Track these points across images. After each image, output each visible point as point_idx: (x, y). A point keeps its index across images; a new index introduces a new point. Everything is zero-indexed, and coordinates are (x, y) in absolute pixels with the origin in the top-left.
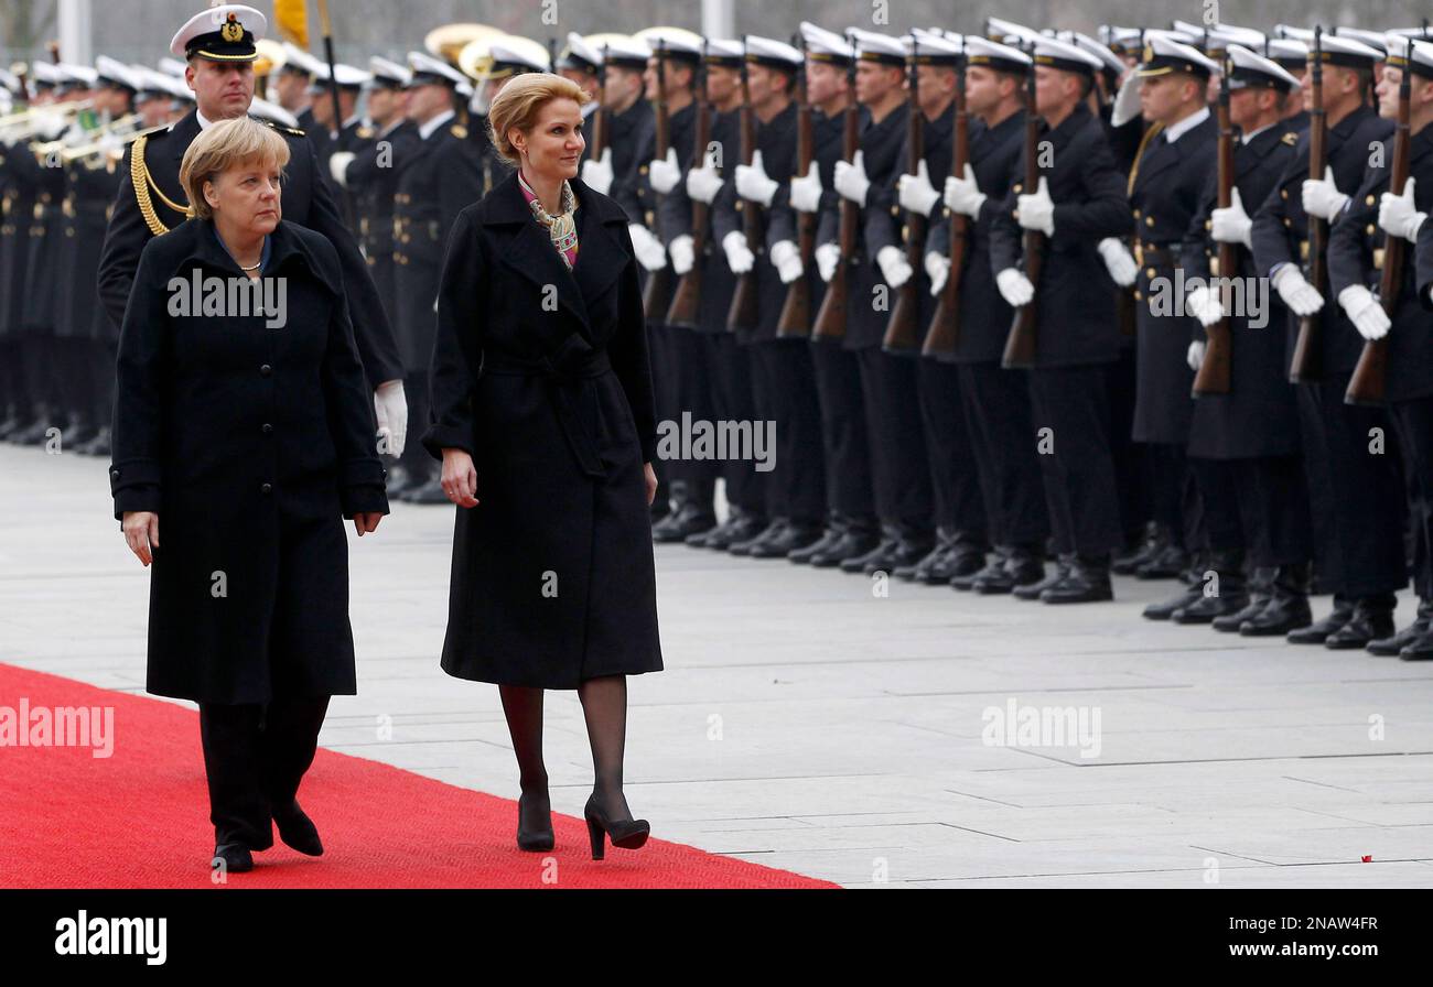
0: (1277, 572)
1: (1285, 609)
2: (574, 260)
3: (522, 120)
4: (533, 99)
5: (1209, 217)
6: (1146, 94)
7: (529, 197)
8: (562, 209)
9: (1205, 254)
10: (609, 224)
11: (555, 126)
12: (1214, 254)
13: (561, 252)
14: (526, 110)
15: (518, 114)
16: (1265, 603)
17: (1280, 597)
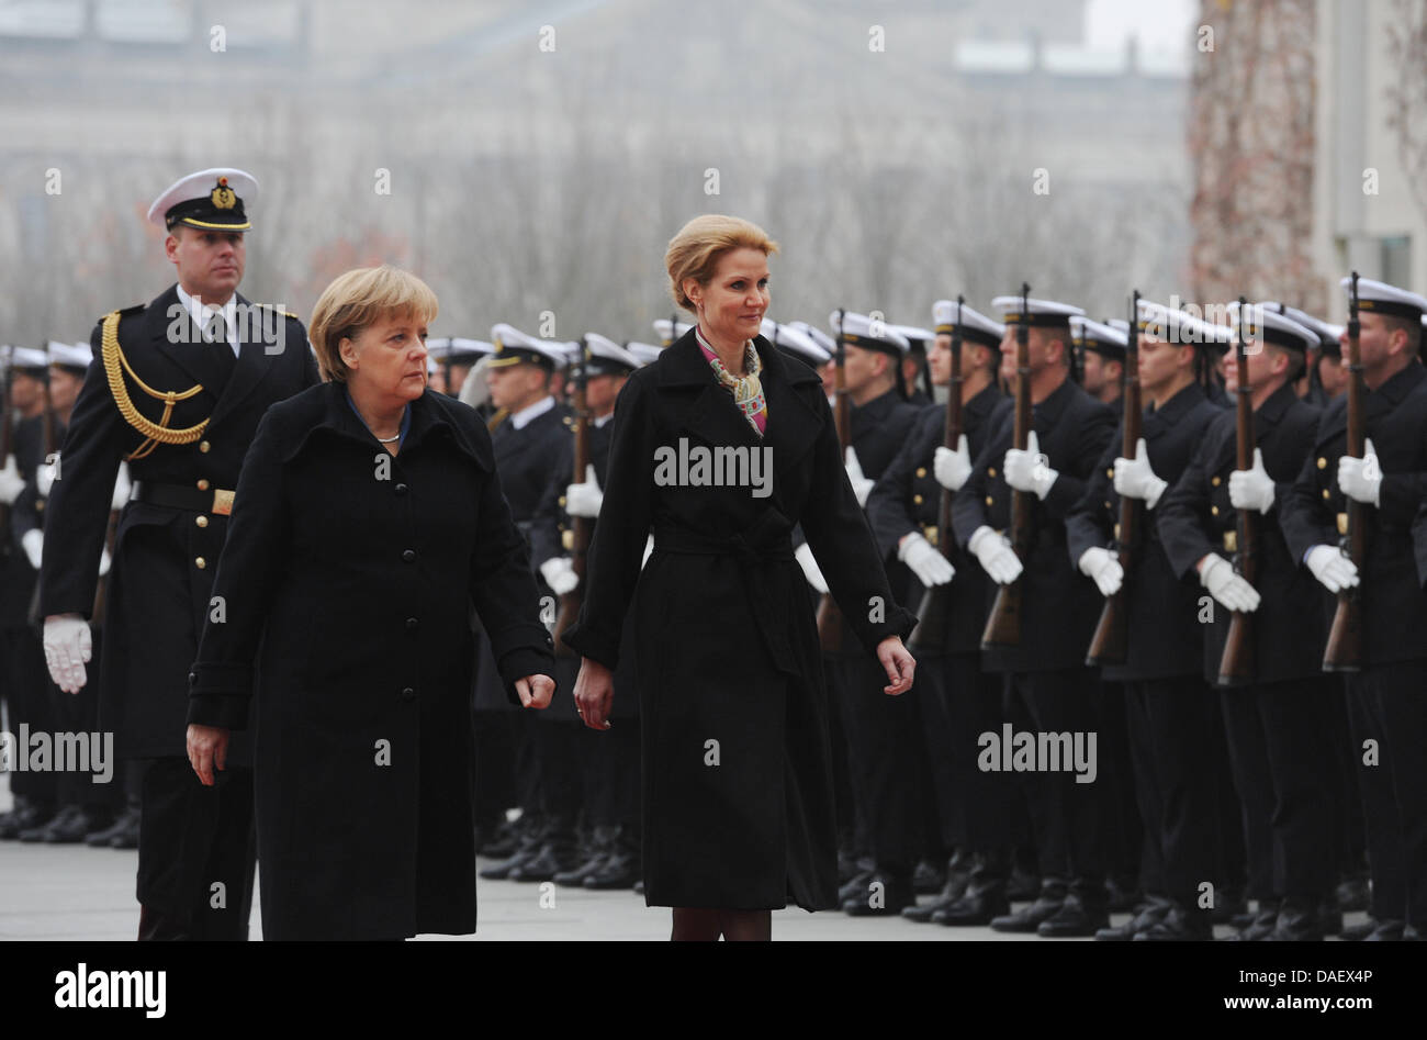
0: (618, 830)
1: (625, 865)
2: (764, 425)
3: (698, 271)
4: (708, 250)
5: (563, 493)
6: (495, 382)
7: (708, 355)
8: (746, 369)
9: (557, 528)
10: (799, 386)
11: (734, 280)
12: (568, 527)
13: (748, 416)
14: (703, 260)
15: (693, 264)
16: (605, 860)
17: (620, 854)
